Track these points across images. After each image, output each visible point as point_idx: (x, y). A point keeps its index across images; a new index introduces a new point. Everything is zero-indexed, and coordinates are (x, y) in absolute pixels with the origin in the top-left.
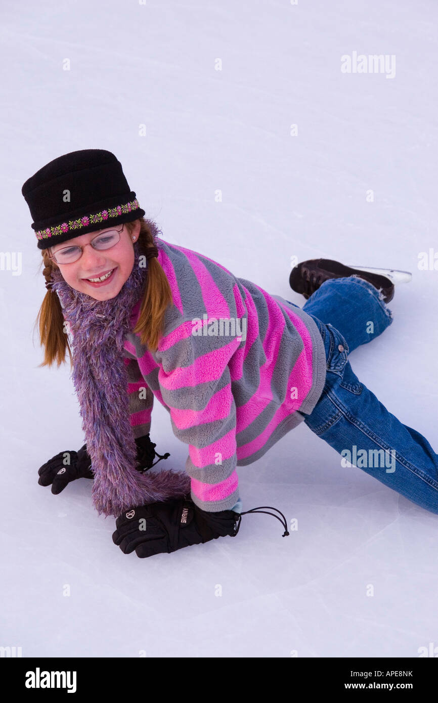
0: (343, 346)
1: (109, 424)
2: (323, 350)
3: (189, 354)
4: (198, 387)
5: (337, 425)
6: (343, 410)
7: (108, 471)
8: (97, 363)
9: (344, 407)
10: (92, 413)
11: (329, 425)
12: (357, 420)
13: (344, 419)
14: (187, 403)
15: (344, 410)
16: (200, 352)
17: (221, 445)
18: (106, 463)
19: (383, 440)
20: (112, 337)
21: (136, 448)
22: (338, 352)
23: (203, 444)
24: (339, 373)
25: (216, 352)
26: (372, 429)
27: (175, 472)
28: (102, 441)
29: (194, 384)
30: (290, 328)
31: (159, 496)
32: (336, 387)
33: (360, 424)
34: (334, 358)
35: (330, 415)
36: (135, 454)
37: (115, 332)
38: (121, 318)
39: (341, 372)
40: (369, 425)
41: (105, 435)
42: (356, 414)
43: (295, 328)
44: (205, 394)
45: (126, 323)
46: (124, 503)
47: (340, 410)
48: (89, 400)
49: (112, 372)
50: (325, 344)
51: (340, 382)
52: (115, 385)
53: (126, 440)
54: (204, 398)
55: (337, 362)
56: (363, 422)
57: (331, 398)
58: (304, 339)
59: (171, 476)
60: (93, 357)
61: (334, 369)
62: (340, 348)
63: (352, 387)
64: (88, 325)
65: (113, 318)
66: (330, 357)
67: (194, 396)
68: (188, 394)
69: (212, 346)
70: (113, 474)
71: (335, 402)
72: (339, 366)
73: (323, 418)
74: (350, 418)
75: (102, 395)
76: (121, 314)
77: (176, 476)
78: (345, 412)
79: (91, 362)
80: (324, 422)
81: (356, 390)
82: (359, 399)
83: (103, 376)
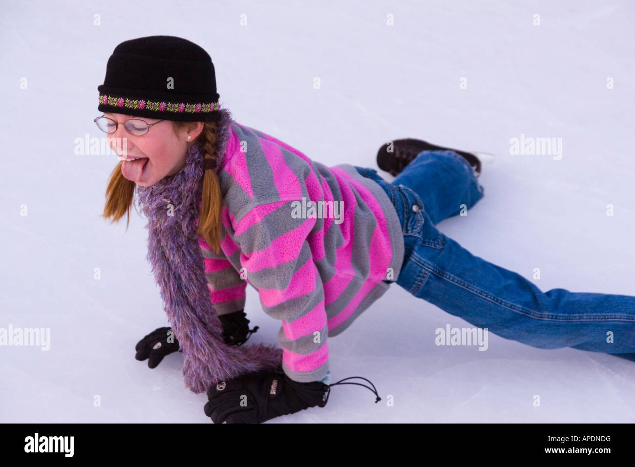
0: (418, 205)
1: (188, 304)
2: (397, 219)
3: (264, 237)
4: (279, 267)
5: (428, 283)
6: (428, 268)
7: (195, 349)
8: (167, 245)
9: (429, 264)
10: (169, 293)
11: (419, 285)
12: (446, 274)
13: (432, 276)
14: (270, 283)
15: (430, 267)
16: (276, 234)
17: (311, 318)
18: (191, 341)
19: (475, 286)
20: (178, 221)
21: (221, 325)
22: (412, 214)
23: (292, 318)
24: (417, 235)
25: (292, 233)
26: (462, 278)
27: (266, 346)
28: (182, 320)
29: (274, 265)
30: (360, 205)
31: (252, 366)
32: (416, 248)
33: (450, 277)
34: (410, 220)
35: (419, 276)
36: (220, 331)
37: (181, 217)
38: (188, 203)
39: (419, 233)
40: (459, 276)
41: (185, 314)
42: (443, 268)
43: (365, 204)
44: (287, 273)
45: (193, 208)
46: (218, 378)
47: (426, 268)
48: (164, 280)
49: (184, 254)
50: (397, 211)
51: (420, 243)
52: (188, 266)
53: (209, 318)
54: (286, 278)
55: (414, 225)
56: (453, 274)
57: (415, 260)
58: (376, 213)
59: (263, 350)
60: (163, 240)
61: (412, 232)
62: (415, 208)
63: (434, 243)
64: (155, 209)
65: (180, 203)
66: (405, 221)
67: (276, 276)
68: (270, 275)
69: (288, 227)
70: (201, 351)
71: (420, 263)
72: (416, 229)
73: (412, 280)
74: (439, 273)
75: (177, 276)
76: (188, 200)
77: (267, 349)
78: (431, 269)
79: (162, 244)
80: (414, 283)
81: (438, 244)
82: (443, 253)
83: (175, 259)
